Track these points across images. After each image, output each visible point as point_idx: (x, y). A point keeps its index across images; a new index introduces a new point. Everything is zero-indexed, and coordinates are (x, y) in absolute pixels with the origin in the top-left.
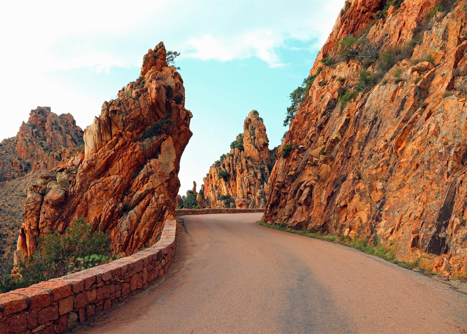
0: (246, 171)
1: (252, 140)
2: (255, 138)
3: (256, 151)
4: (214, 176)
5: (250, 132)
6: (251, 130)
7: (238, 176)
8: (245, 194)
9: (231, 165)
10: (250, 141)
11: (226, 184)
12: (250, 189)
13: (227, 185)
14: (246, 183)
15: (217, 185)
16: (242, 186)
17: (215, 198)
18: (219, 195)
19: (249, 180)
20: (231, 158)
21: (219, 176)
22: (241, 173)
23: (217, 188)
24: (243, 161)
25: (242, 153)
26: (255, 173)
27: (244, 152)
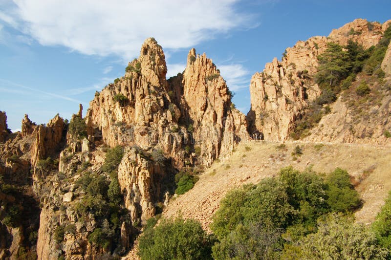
0: (148, 96)
1: (152, 66)
2: (154, 64)
3: (157, 77)
4: (108, 100)
5: (150, 57)
6: (151, 55)
7: (137, 101)
8: (147, 122)
9: (129, 89)
10: (150, 66)
11: (122, 109)
12: (152, 116)
13: (124, 110)
14: (148, 110)
15: (111, 110)
16: (143, 112)
17: (109, 123)
18: (114, 120)
19: (151, 106)
20: (129, 81)
21: (113, 99)
22: (142, 98)
23: (111, 113)
24: (145, 86)
25: (143, 76)
26: (157, 99)
27: (145, 77)
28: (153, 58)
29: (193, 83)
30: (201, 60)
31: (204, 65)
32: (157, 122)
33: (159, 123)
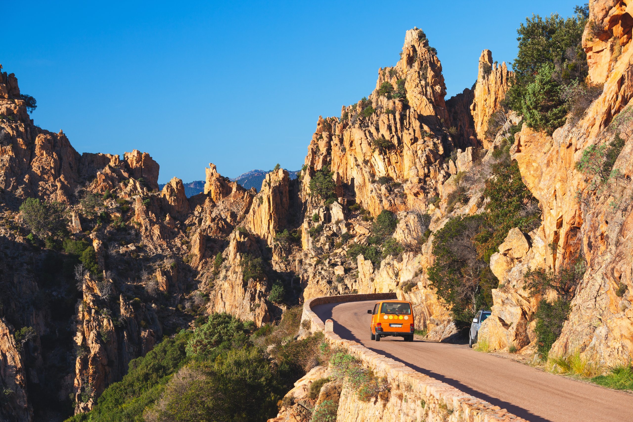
0: (420, 141)
1: (422, 89)
2: (427, 84)
3: (431, 107)
4: (361, 144)
5: (419, 73)
6: (420, 69)
7: (406, 148)
8: (422, 177)
9: (393, 129)
10: (419, 89)
11: (384, 159)
12: (429, 169)
13: (386, 160)
14: (423, 160)
15: (367, 158)
16: (415, 163)
17: (364, 179)
18: (373, 175)
19: (426, 156)
20: (391, 116)
21: (369, 144)
22: (412, 144)
23: (367, 164)
24: (416, 124)
25: (412, 110)
26: (435, 144)
27: (415, 110)
28: (423, 74)
29: (487, 111)
30: (499, 74)
31: (503, 82)
32: (435, 178)
33: (438, 178)
